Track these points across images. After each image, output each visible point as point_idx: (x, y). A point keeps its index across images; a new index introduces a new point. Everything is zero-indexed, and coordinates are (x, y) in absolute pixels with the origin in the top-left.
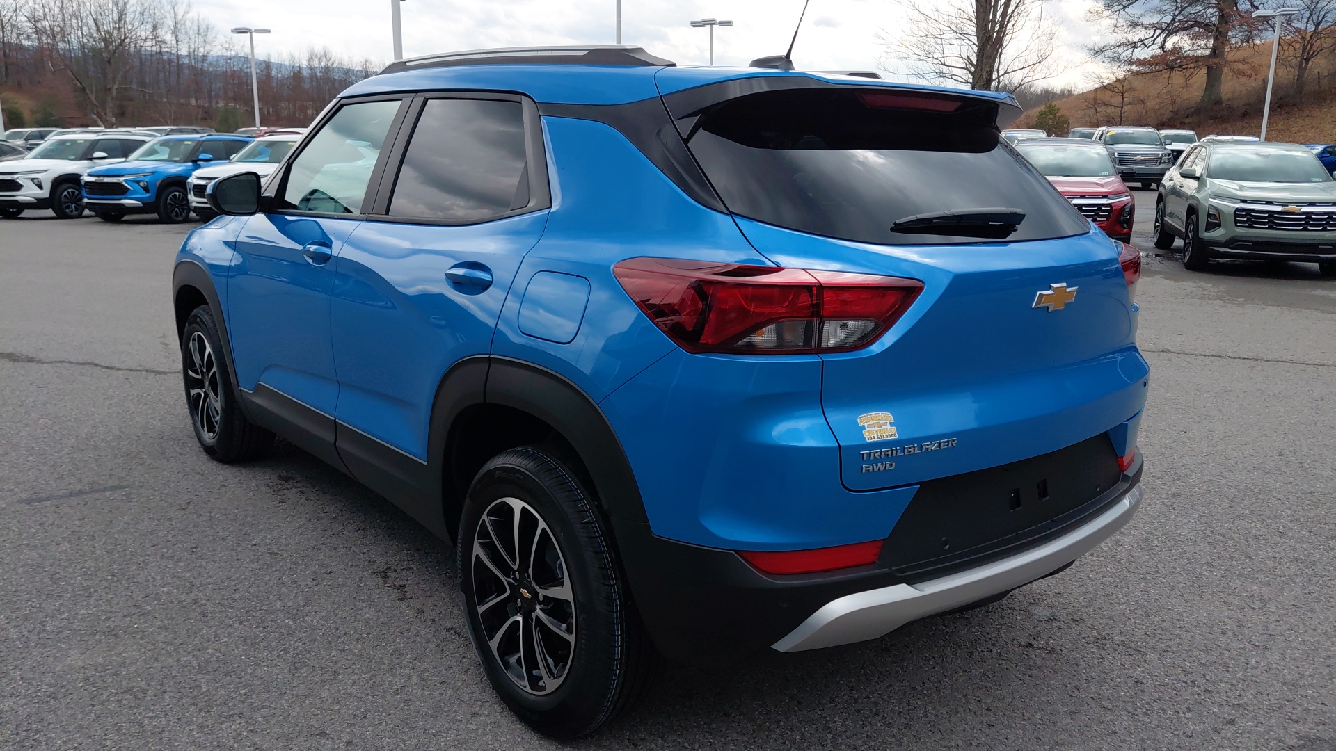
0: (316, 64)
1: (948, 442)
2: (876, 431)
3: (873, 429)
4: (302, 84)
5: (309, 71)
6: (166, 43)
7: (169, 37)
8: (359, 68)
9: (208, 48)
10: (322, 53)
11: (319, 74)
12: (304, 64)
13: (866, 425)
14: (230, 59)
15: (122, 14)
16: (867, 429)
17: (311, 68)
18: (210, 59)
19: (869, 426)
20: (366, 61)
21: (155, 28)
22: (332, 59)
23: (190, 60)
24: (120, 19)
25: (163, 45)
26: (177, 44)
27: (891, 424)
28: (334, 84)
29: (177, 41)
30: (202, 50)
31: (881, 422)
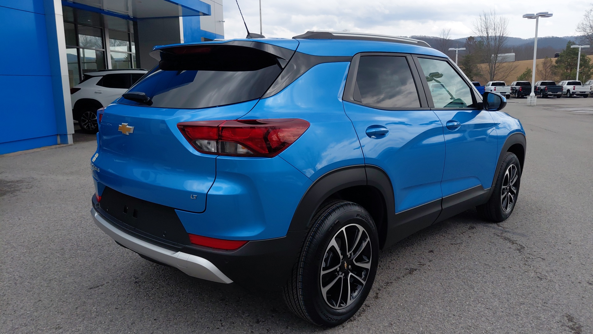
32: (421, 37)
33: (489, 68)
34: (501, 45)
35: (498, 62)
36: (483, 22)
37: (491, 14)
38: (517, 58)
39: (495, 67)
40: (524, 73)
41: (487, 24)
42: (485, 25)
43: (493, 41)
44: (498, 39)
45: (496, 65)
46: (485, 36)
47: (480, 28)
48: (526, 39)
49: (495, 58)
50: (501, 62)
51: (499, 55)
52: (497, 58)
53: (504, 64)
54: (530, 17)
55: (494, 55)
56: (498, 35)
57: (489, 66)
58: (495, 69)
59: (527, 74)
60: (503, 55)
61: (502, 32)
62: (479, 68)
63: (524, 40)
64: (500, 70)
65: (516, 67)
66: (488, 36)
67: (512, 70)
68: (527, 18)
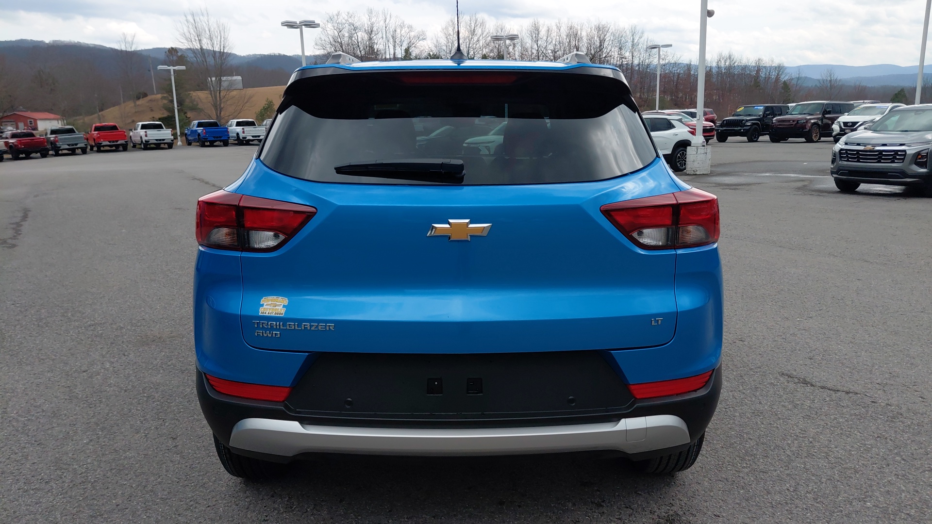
0: (722, 64)
1: (326, 326)
2: (270, 309)
3: (269, 307)
4: (712, 79)
5: (717, 70)
6: (626, 58)
7: (627, 54)
8: (754, 64)
9: (651, 59)
10: (728, 56)
11: (723, 71)
12: (714, 65)
13: (265, 304)
14: (664, 65)
15: (602, 42)
16: (265, 307)
17: (719, 67)
18: (652, 67)
19: (267, 305)
20: (759, 60)
21: (620, 49)
22: (734, 60)
23: (639, 68)
24: (601, 46)
25: (623, 60)
26: (633, 58)
27: (284, 306)
28: (734, 77)
29: (633, 56)
30: (647, 61)
31: (277, 303)
32: (71, 43)
33: (211, 98)
34: (225, 64)
35: (225, 90)
36: (191, 26)
37: (203, 15)
38: (246, 84)
39: (220, 98)
40: (264, 107)
41: (198, 29)
42: (194, 31)
43: (211, 56)
44: (217, 55)
45: (222, 94)
46: (197, 47)
47: (187, 34)
48: (244, 56)
49: (217, 82)
50: (229, 89)
51: (224, 79)
52: (221, 83)
53: (234, 93)
54: (290, 25)
55: (216, 79)
56: (217, 49)
57: (212, 95)
58: (220, 100)
59: (268, 108)
60: (230, 78)
61: (222, 43)
62: (193, 98)
63: (241, 57)
64: (228, 103)
65: (251, 97)
66: (201, 49)
67: (246, 102)
68: (286, 27)
